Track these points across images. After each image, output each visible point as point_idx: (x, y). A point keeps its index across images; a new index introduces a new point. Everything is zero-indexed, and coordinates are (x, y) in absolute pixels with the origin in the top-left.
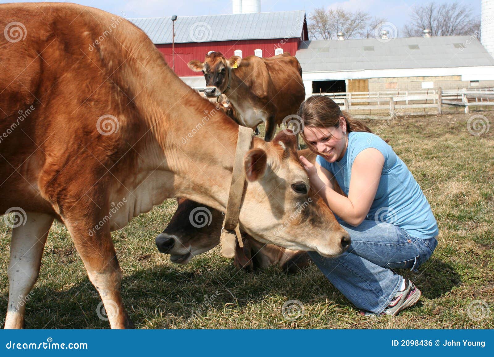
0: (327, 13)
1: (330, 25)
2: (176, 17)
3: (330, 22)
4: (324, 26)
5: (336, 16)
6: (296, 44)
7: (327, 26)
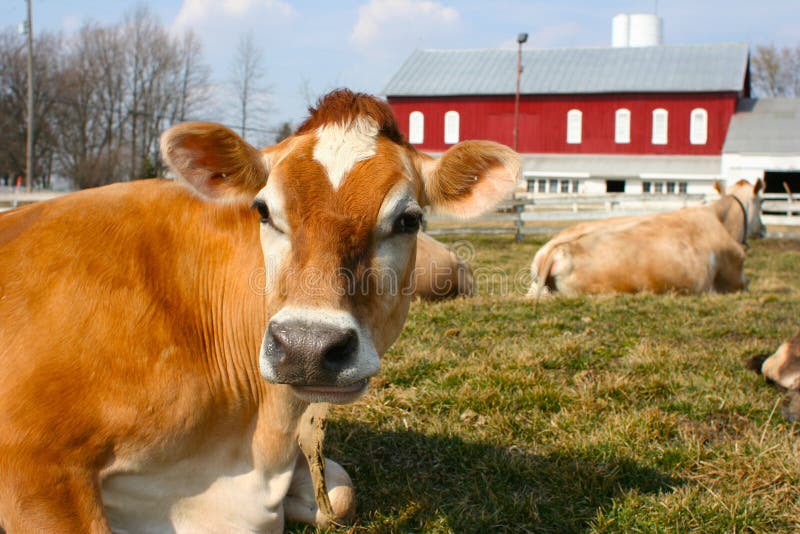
0: (779, 52)
1: (784, 76)
2: (526, 36)
3: (783, 69)
4: (772, 76)
5: (795, 59)
6: (731, 103)
7: (778, 78)
